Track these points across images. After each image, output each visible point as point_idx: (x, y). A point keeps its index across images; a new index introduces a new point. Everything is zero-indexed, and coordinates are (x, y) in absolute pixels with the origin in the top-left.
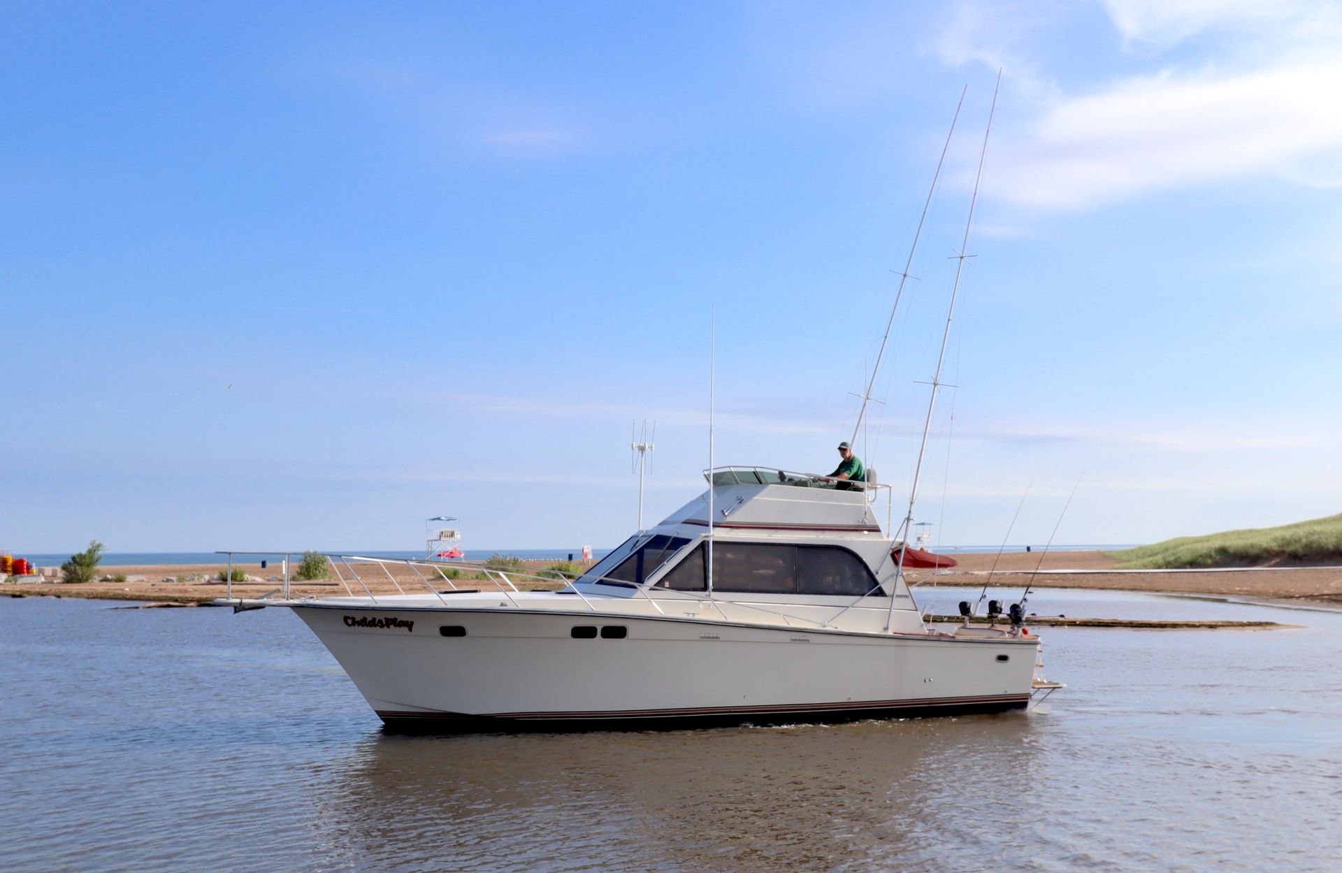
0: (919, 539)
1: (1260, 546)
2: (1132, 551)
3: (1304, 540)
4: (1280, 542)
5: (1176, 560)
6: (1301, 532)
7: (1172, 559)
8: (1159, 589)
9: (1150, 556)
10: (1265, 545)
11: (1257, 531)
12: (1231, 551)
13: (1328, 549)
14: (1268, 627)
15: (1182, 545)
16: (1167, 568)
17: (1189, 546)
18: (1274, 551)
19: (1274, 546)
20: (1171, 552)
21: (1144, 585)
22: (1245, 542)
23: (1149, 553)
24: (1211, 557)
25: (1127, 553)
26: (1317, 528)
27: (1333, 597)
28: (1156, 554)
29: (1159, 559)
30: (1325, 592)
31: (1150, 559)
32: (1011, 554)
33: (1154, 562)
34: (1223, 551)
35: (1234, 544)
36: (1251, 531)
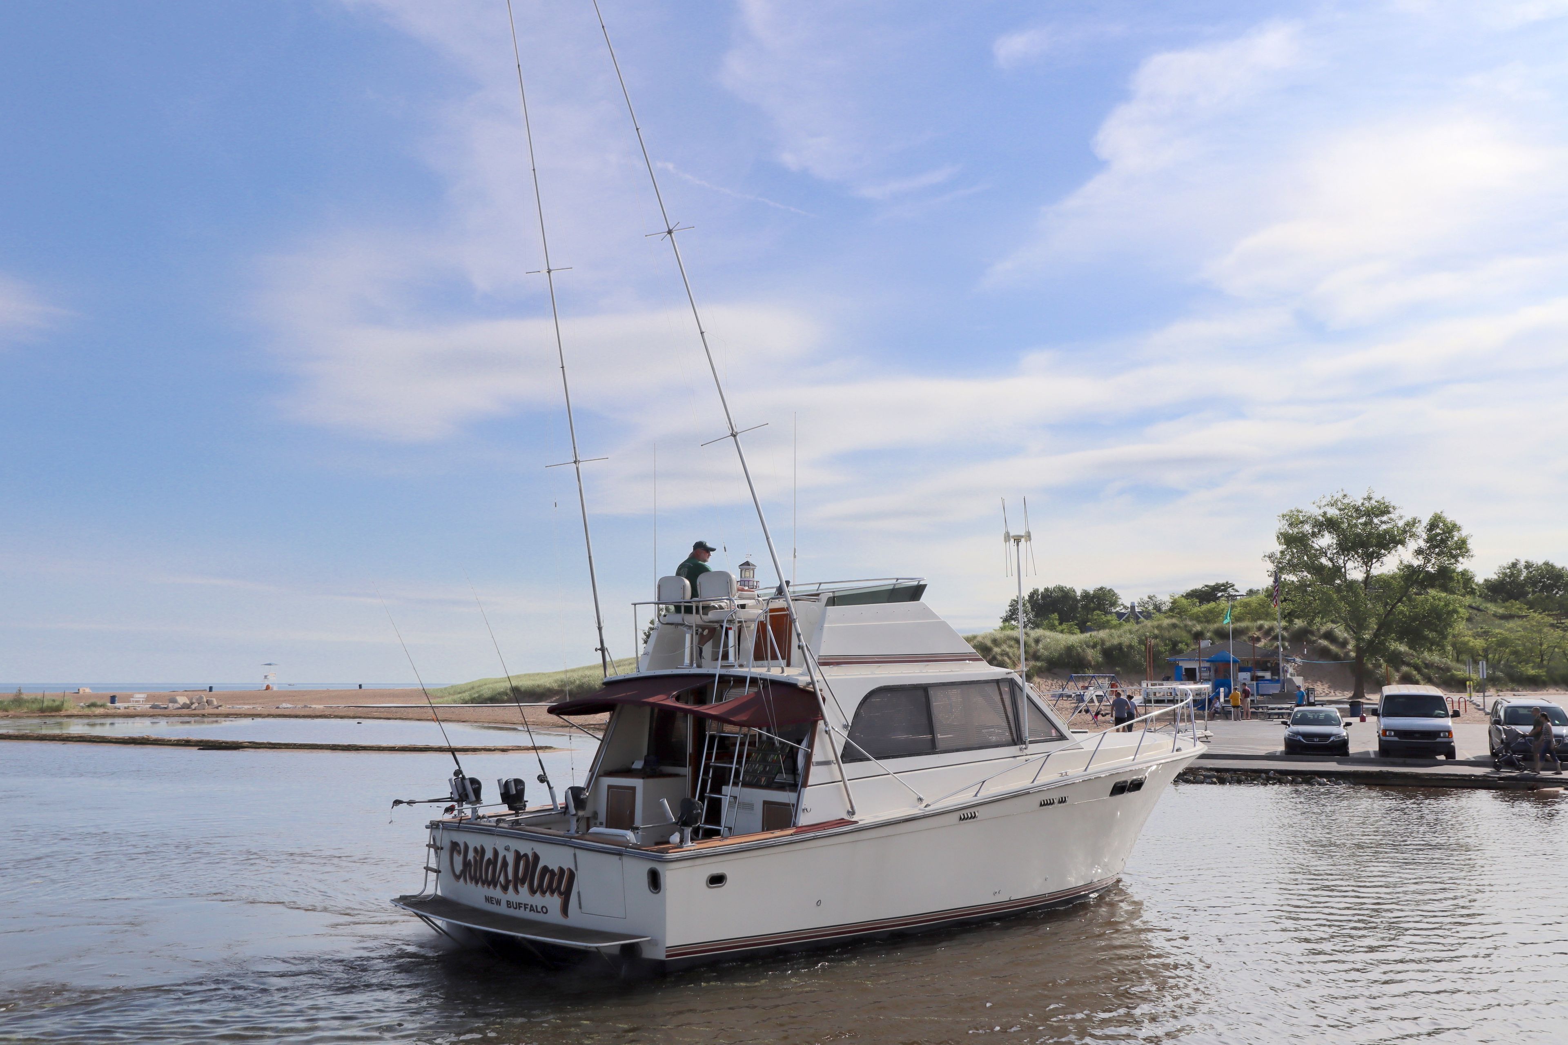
0: (266, 677)
1: (545, 686)
2: (445, 689)
3: (578, 682)
4: (560, 683)
5: (479, 697)
6: (575, 676)
7: (477, 695)
8: (464, 720)
9: (459, 693)
10: (548, 685)
11: (543, 674)
12: (523, 689)
13: (595, 689)
14: (547, 750)
15: (485, 684)
16: (472, 703)
17: (491, 686)
18: (554, 690)
19: (555, 686)
20: (476, 690)
21: (454, 717)
22: (533, 683)
23: (459, 690)
24: (507, 694)
25: (441, 690)
26: (588, 673)
27: (597, 726)
28: (464, 692)
29: (466, 695)
30: (591, 723)
31: (459, 696)
32: (345, 690)
33: (462, 698)
34: (515, 690)
35: (525, 683)
36: (538, 674)
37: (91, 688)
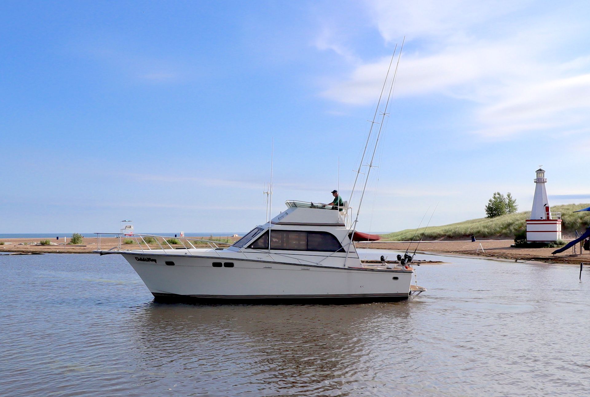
1: (437, 233)
2: (389, 234)
3: (453, 231)
4: (444, 231)
5: (405, 238)
6: (452, 228)
7: (404, 237)
8: (399, 249)
9: (396, 236)
10: (438, 232)
11: (435, 227)
12: (426, 234)
13: (462, 234)
14: (440, 263)
15: (408, 232)
16: (402, 241)
17: (411, 233)
18: (441, 234)
19: (442, 233)
20: (404, 234)
21: (394, 247)
22: (431, 231)
23: (396, 235)
24: (418, 237)
25: (387, 235)
26: (458, 226)
27: (464, 252)
28: (398, 236)
29: (399, 237)
30: (461, 250)
31: (396, 237)
33: (397, 238)
34: (423, 234)
35: (428, 232)
36: (433, 227)
37: (238, 235)
